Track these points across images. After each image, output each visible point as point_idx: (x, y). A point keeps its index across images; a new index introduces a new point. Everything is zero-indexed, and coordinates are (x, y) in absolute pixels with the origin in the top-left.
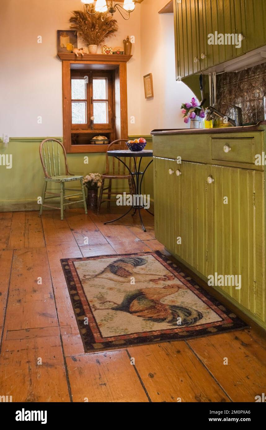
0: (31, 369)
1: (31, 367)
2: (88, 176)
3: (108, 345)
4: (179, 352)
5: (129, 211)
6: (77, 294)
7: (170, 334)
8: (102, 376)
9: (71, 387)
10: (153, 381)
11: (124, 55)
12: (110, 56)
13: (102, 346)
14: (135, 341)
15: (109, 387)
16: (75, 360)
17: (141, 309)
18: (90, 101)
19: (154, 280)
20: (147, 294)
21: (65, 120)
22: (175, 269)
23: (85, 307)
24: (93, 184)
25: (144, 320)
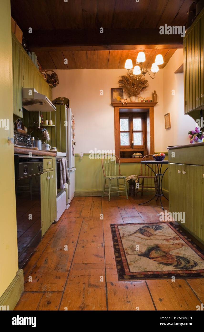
0: (85, 288)
1: (85, 287)
2: (129, 176)
3: (133, 277)
4: (180, 286)
5: (154, 198)
6: (118, 245)
7: (175, 274)
8: (128, 296)
9: (108, 301)
10: (161, 303)
11: (152, 102)
12: (144, 103)
13: (129, 277)
14: (151, 276)
15: (132, 304)
16: (112, 284)
17: (157, 256)
18: (131, 132)
19: (167, 239)
20: (161, 247)
21: (116, 143)
22: (181, 233)
23: (121, 253)
24: (132, 181)
25: (158, 263)
